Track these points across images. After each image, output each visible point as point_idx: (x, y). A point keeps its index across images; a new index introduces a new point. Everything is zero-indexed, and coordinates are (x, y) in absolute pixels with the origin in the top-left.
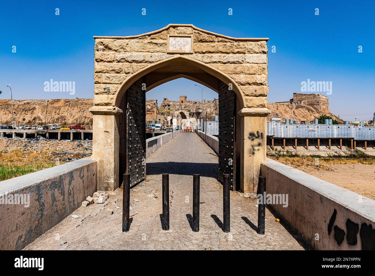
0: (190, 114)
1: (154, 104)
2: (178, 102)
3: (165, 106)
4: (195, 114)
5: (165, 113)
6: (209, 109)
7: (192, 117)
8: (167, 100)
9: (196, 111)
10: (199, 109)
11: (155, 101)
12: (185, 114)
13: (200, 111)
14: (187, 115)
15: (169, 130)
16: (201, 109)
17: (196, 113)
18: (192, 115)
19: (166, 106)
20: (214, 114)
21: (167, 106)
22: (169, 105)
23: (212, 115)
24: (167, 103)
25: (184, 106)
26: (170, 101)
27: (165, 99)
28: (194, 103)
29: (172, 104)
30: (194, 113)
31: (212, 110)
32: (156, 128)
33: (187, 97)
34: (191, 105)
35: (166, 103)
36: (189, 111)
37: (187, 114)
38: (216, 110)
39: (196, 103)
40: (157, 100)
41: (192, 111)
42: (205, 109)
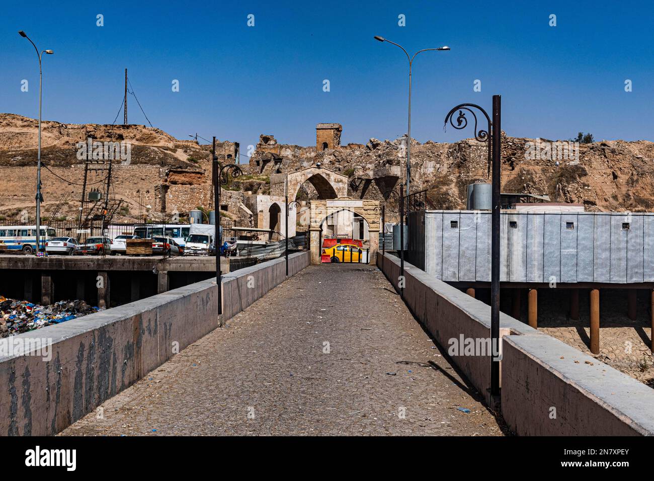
0: (353, 187)
1: (229, 156)
2: (309, 148)
3: (263, 161)
4: (373, 185)
5: (260, 184)
6: (433, 163)
7: (361, 198)
8: (272, 142)
9: (375, 173)
10: (390, 162)
11: (233, 148)
12: (332, 184)
13: (396, 171)
14: (339, 190)
15: (249, 253)
16: (398, 163)
17: (378, 181)
18: (358, 188)
19: (269, 161)
20: (453, 185)
21: (272, 163)
22: (278, 160)
23: (444, 189)
24: (273, 151)
25: (332, 157)
26: (282, 147)
27: (266, 140)
28: (370, 145)
29: (290, 157)
30: (368, 182)
31: (444, 170)
32: (190, 245)
33: (343, 129)
34: (357, 153)
35: (269, 150)
36: (350, 173)
37: (341, 185)
38: (459, 167)
39: (378, 145)
40: (237, 145)
41: (361, 173)
42: (417, 164)
